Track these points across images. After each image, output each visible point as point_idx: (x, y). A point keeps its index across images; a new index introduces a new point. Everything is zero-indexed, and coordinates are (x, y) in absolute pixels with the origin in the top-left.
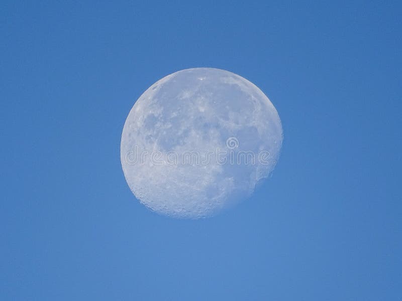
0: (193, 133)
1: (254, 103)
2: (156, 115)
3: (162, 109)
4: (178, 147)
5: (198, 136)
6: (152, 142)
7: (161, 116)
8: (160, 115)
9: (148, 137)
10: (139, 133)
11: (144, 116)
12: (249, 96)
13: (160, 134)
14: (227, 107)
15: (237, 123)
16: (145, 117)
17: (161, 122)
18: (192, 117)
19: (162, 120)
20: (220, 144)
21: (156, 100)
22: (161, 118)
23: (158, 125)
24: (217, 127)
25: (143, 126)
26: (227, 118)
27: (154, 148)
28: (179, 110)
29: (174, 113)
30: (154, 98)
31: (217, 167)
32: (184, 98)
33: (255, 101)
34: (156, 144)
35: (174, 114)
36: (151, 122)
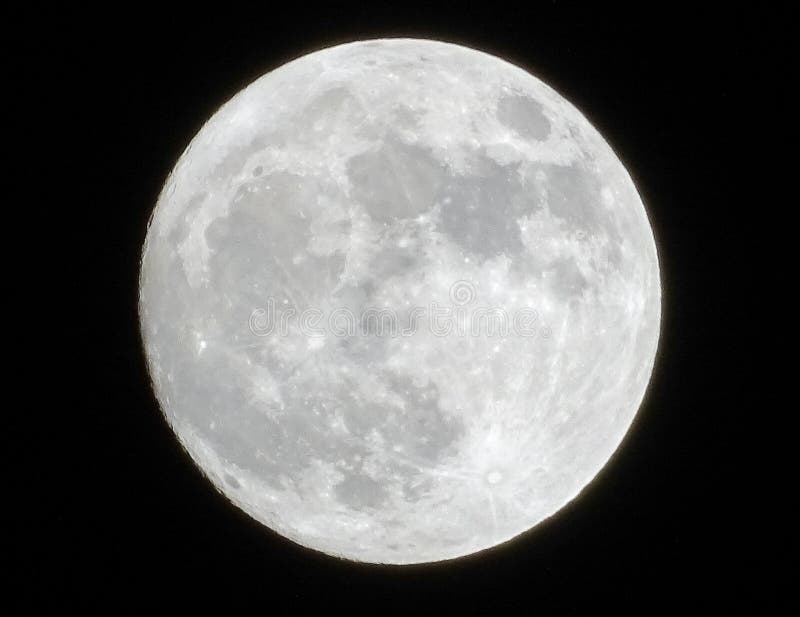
0: (395, 363)
1: (265, 173)
2: (340, 478)
3: (320, 462)
4: (444, 404)
5: (406, 347)
6: (428, 485)
7: (344, 463)
8: (339, 469)
9: (411, 494)
10: (395, 523)
11: (339, 513)
12: (243, 189)
13: (403, 462)
14: (297, 260)
15: (346, 225)
16: (342, 508)
17: (361, 464)
18: (345, 369)
19: (358, 458)
20: (424, 275)
21: (284, 481)
22: (349, 462)
23: (370, 470)
24: (368, 288)
25: (371, 515)
26: (337, 262)
27: (445, 474)
28: (322, 411)
29: (335, 425)
30: (275, 485)
31: (496, 276)
32: (277, 400)
33: (258, 171)
34: (434, 472)
35: (338, 424)
36: (360, 492)
